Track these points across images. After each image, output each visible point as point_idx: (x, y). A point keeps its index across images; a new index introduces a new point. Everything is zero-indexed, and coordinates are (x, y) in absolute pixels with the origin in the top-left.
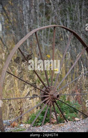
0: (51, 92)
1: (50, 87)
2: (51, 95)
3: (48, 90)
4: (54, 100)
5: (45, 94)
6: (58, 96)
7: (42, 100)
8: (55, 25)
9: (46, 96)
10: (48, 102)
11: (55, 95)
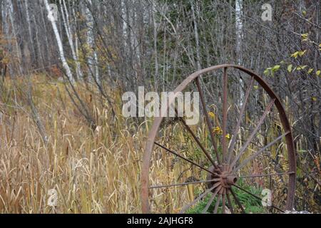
0: (223, 173)
1: (221, 166)
2: (223, 179)
3: (218, 169)
4: (229, 186)
5: (213, 177)
6: (235, 180)
7: (209, 188)
8: (225, 65)
9: (215, 180)
10: (219, 189)
11: (231, 178)
